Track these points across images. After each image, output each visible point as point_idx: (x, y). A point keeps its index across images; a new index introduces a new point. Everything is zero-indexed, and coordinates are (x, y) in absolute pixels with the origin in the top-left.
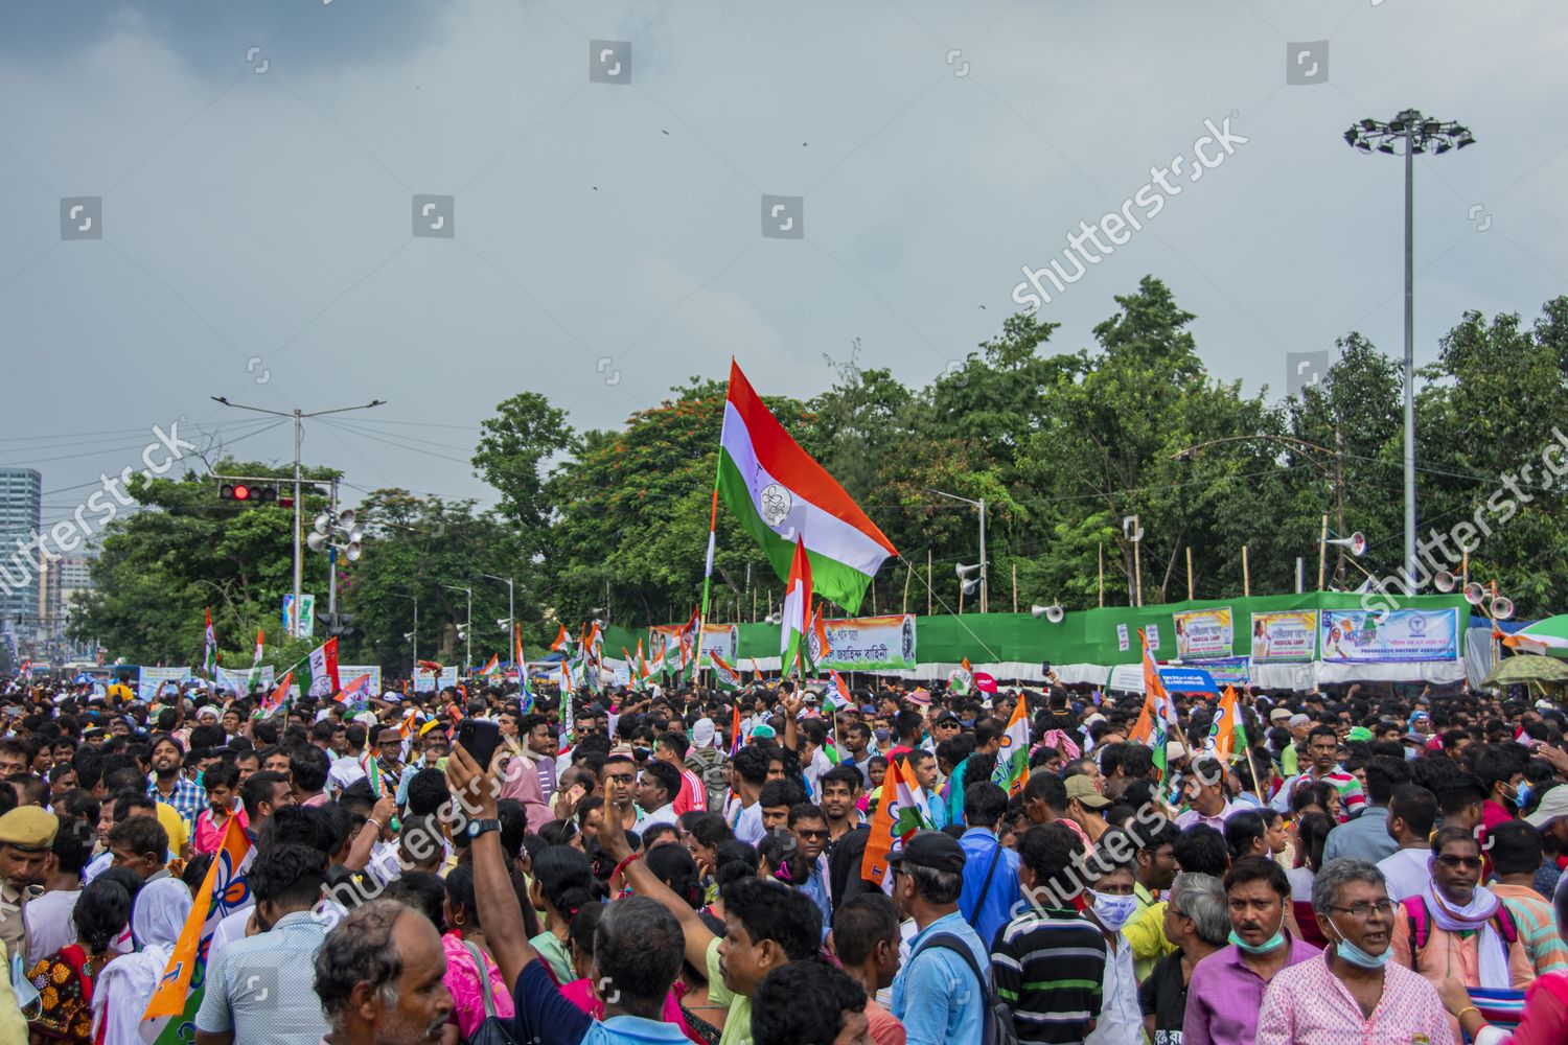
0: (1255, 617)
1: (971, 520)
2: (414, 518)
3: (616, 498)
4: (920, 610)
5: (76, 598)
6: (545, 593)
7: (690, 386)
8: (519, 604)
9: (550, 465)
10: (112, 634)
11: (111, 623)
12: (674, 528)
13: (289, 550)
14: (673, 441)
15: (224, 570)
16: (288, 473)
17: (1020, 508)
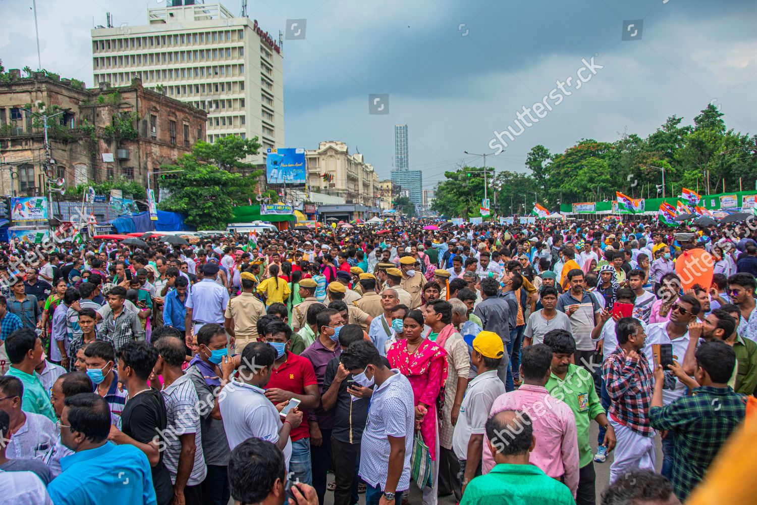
0: (743, 197)
1: (660, 173)
2: (511, 178)
3: (563, 171)
4: (646, 197)
5: (432, 200)
6: (544, 196)
7: (581, 141)
8: (538, 198)
9: (545, 163)
10: (440, 209)
11: (440, 206)
12: (579, 178)
13: (483, 188)
14: (577, 155)
15: (467, 194)
16: (481, 170)
17: (674, 169)
